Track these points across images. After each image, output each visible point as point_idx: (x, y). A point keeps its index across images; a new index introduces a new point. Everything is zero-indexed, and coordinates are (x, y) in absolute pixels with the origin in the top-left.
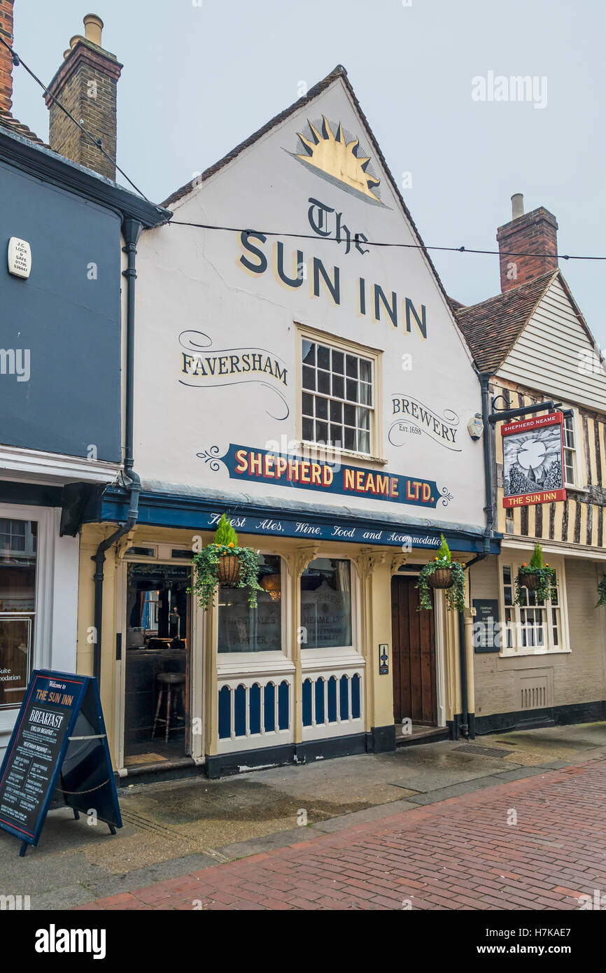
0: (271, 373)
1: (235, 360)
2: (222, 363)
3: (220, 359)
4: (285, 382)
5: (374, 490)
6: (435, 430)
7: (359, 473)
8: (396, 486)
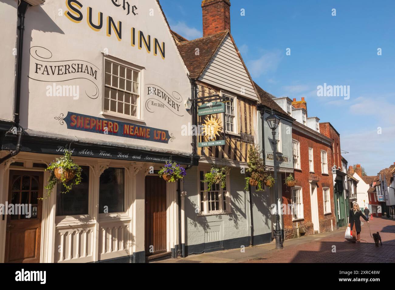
0: (88, 73)
1: (67, 67)
2: (60, 69)
3: (59, 67)
4: (95, 78)
5: (138, 135)
6: (168, 103)
7: (131, 126)
8: (149, 133)
